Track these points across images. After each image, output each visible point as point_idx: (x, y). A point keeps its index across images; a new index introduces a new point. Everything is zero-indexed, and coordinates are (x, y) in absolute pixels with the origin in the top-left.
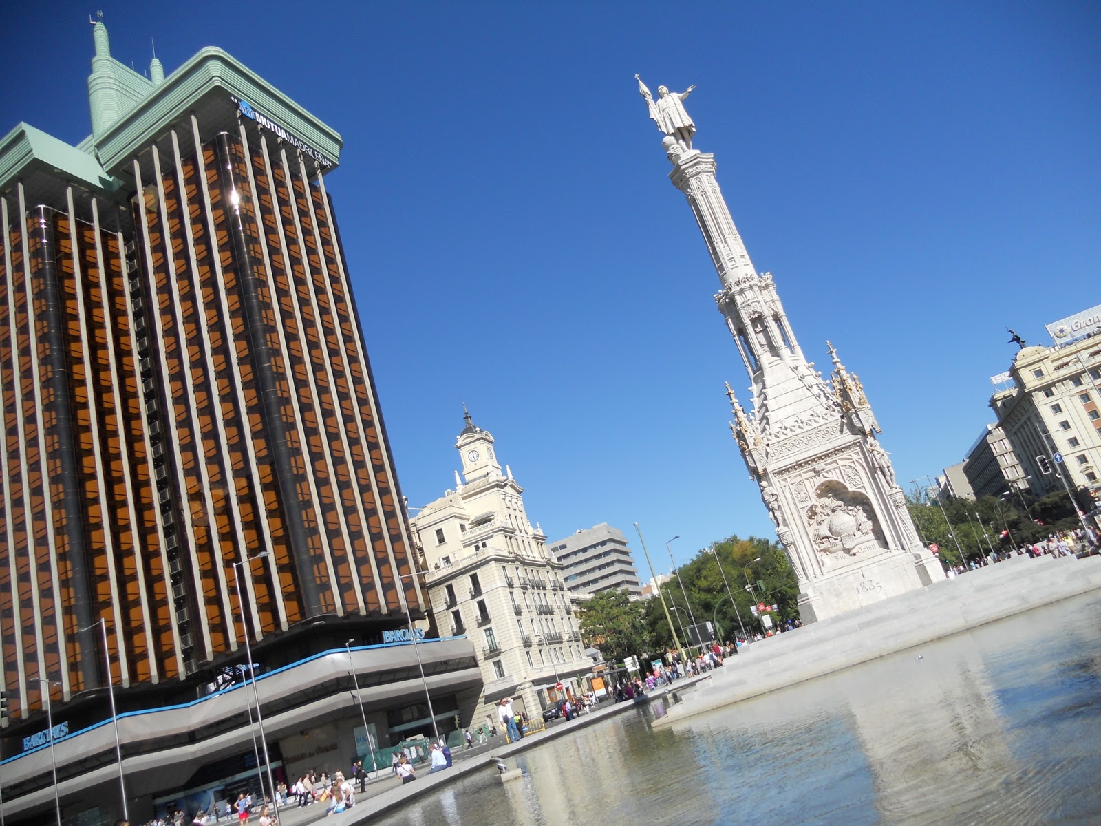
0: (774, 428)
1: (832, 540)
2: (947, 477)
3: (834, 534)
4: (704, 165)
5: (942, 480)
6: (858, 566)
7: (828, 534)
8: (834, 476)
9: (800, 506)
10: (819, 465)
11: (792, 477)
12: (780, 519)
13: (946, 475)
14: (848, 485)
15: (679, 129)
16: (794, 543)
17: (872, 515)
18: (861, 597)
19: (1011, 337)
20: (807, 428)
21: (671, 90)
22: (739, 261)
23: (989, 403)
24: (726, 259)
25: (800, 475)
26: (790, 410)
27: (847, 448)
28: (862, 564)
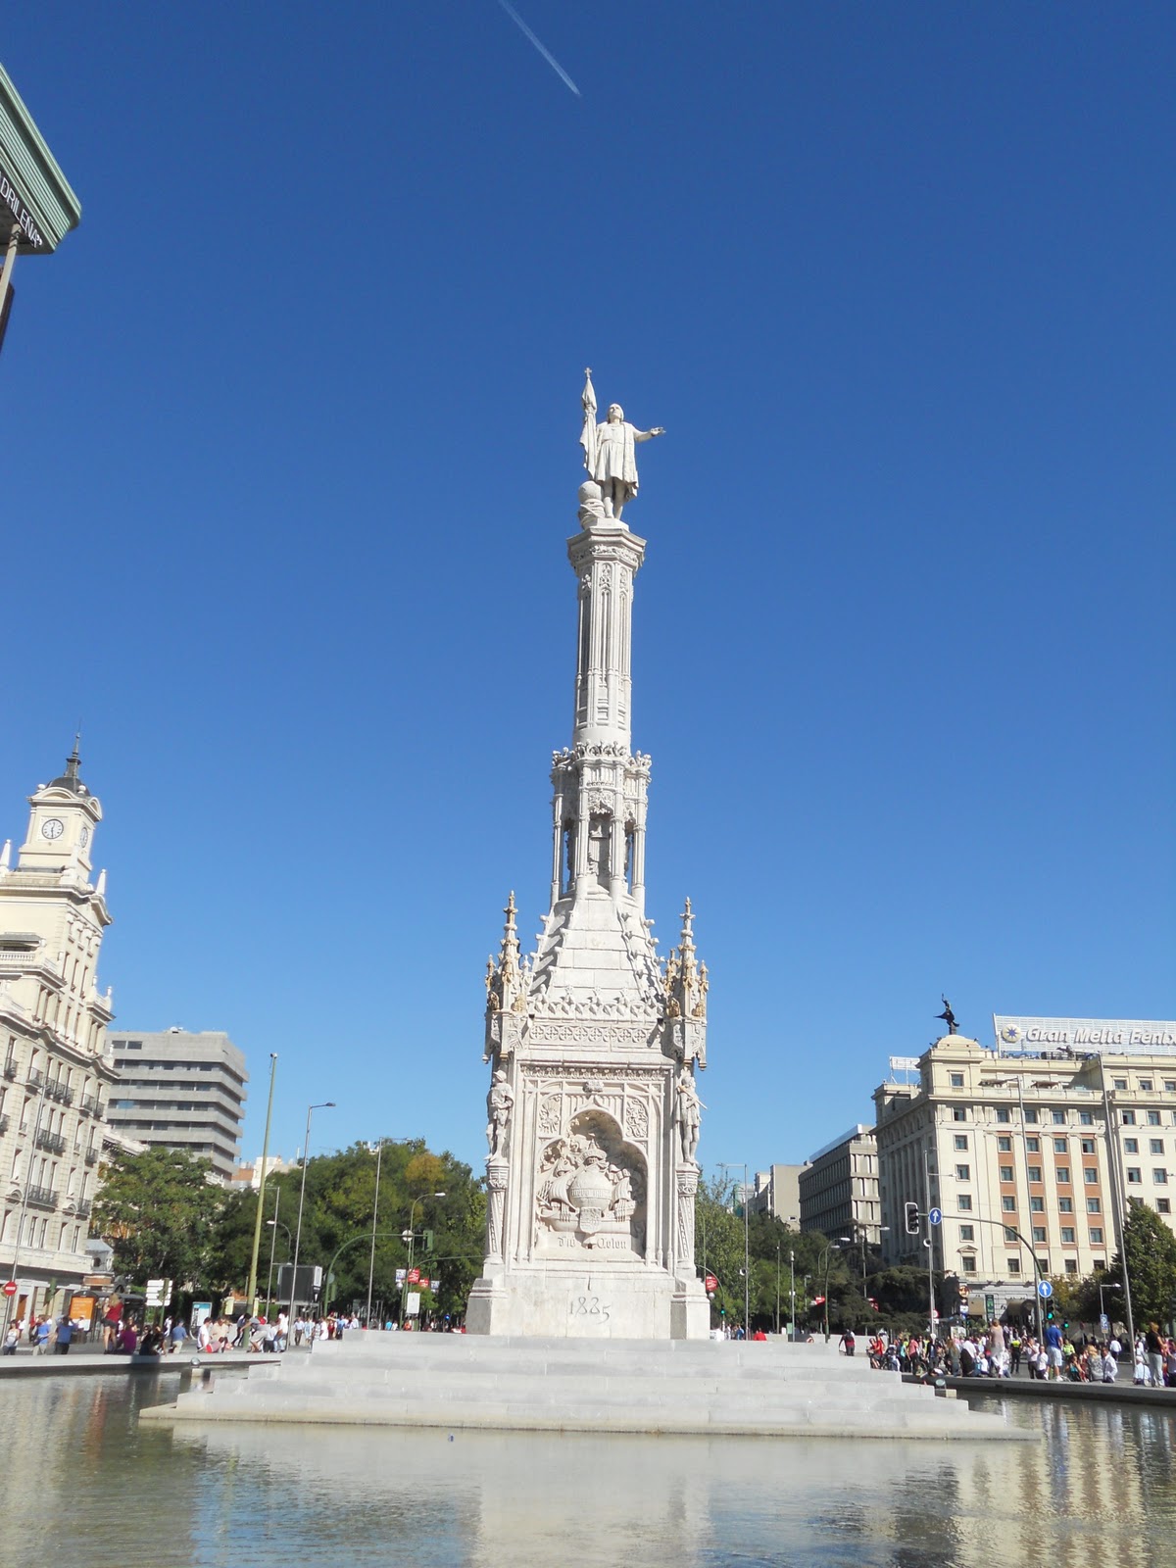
0: (553, 995)
1: (565, 1208)
2: (772, 1179)
3: (573, 1200)
4: (625, 551)
5: (765, 1180)
6: (587, 1266)
7: (565, 1197)
8: (611, 1108)
9: (540, 1133)
10: (596, 1082)
11: (549, 1083)
12: (501, 1141)
13: (772, 1174)
14: (625, 1129)
15: (614, 481)
16: (506, 1190)
17: (640, 1194)
18: (571, 1319)
19: (942, 1010)
20: (601, 1015)
21: (627, 419)
22: (614, 718)
23: (874, 1093)
24: (597, 705)
25: (560, 1084)
26: (587, 978)
27: (648, 1072)
28: (595, 1267)
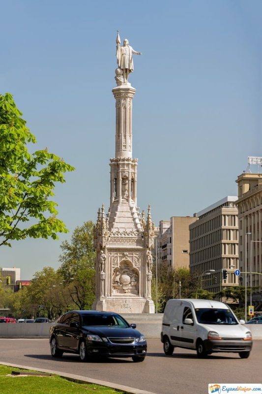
0: (114, 230)
1: (119, 284)
4: (130, 94)
6: (125, 297)
8: (130, 259)
9: (112, 266)
10: (126, 253)
11: (113, 254)
12: (103, 268)
14: (134, 264)
15: (126, 69)
16: (105, 280)
17: (137, 280)
18: (122, 309)
20: (127, 236)
22: (128, 148)
24: (123, 144)
25: (117, 254)
26: (123, 225)
27: (139, 250)
28: (127, 297)
